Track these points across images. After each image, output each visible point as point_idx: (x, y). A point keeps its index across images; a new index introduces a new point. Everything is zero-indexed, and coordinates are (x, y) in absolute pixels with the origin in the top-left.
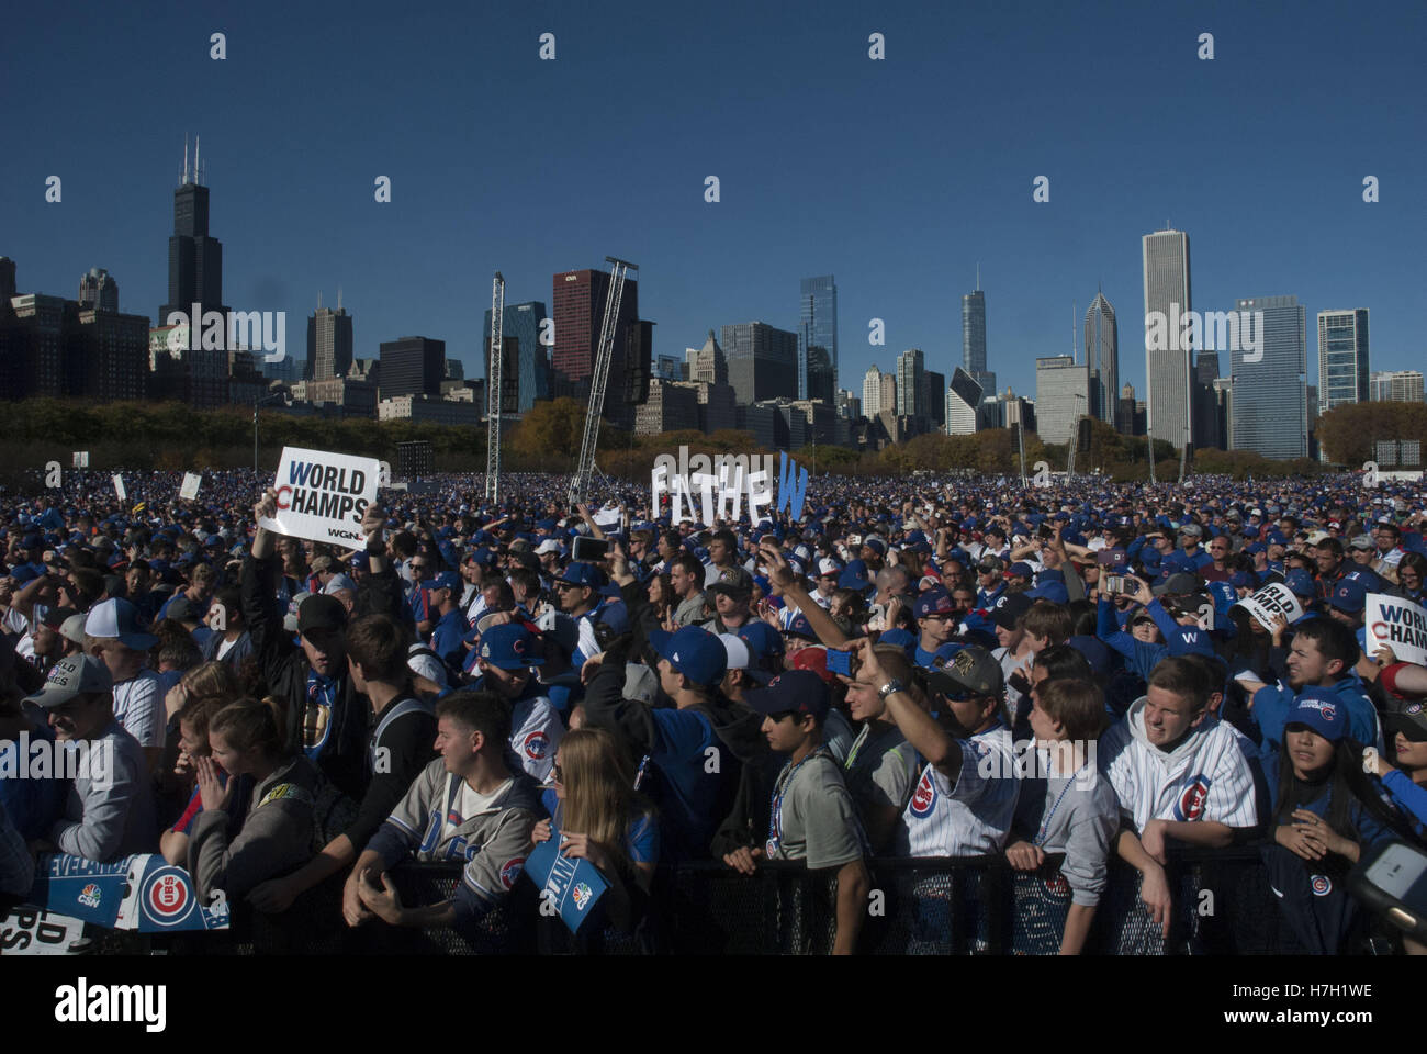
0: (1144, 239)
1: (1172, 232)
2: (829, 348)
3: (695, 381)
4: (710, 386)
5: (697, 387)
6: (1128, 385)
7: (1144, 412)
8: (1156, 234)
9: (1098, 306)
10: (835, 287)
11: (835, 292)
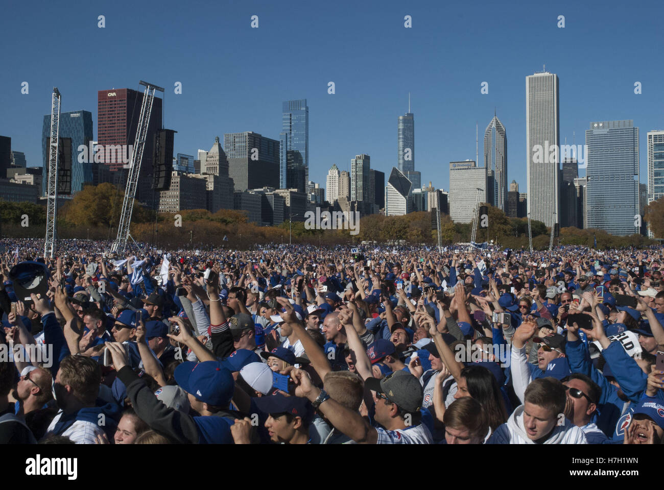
0: (527, 78)
1: (547, 74)
2: (302, 152)
3: (204, 174)
4: (215, 177)
5: (206, 178)
6: (514, 182)
7: (525, 200)
8: (536, 75)
9: (494, 126)
10: (307, 108)
11: (307, 112)
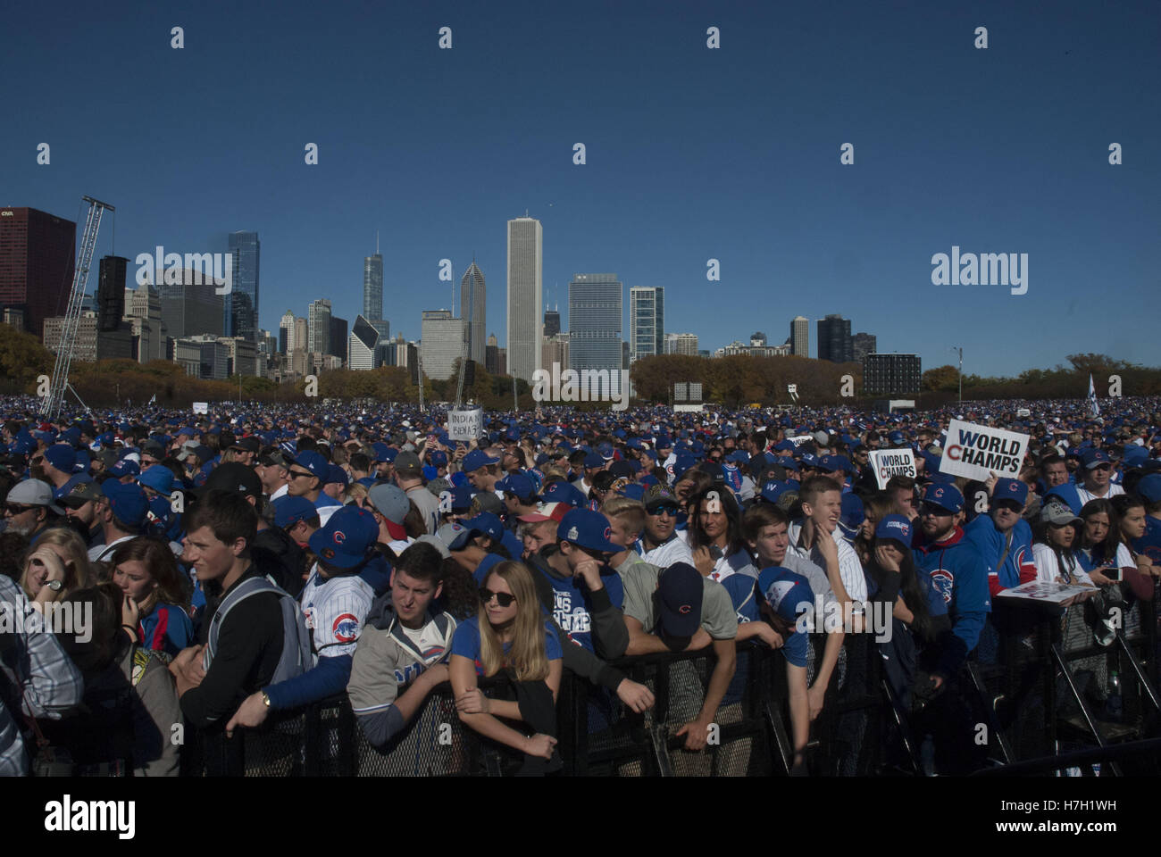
0: (509, 222)
1: (530, 219)
2: (252, 294)
3: (129, 316)
4: (144, 321)
5: (132, 321)
6: (492, 335)
7: (505, 356)
8: (518, 220)
9: (472, 272)
10: (258, 243)
11: (258, 246)
